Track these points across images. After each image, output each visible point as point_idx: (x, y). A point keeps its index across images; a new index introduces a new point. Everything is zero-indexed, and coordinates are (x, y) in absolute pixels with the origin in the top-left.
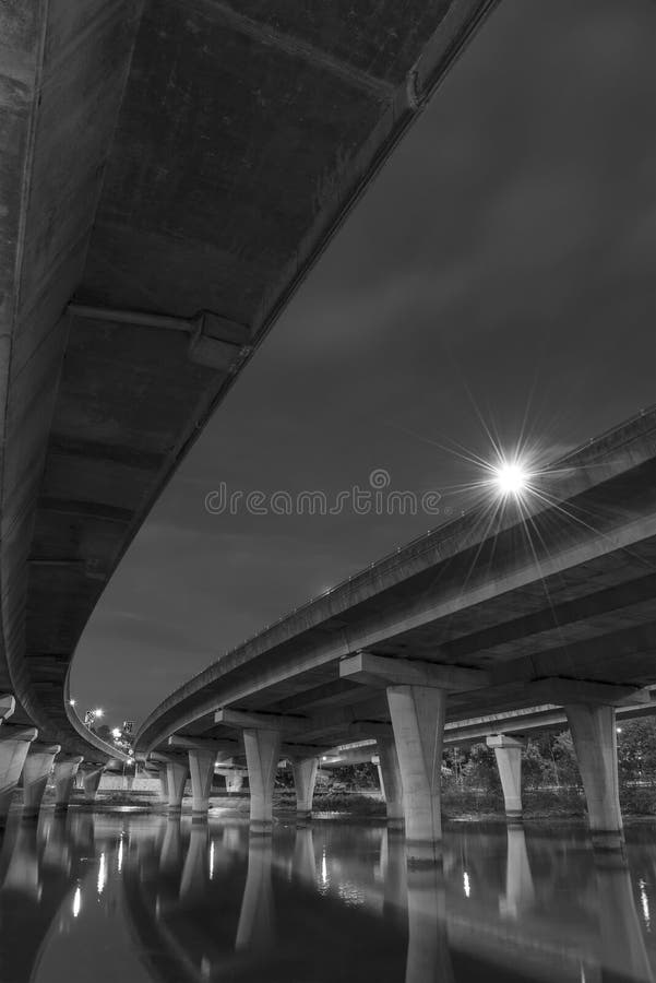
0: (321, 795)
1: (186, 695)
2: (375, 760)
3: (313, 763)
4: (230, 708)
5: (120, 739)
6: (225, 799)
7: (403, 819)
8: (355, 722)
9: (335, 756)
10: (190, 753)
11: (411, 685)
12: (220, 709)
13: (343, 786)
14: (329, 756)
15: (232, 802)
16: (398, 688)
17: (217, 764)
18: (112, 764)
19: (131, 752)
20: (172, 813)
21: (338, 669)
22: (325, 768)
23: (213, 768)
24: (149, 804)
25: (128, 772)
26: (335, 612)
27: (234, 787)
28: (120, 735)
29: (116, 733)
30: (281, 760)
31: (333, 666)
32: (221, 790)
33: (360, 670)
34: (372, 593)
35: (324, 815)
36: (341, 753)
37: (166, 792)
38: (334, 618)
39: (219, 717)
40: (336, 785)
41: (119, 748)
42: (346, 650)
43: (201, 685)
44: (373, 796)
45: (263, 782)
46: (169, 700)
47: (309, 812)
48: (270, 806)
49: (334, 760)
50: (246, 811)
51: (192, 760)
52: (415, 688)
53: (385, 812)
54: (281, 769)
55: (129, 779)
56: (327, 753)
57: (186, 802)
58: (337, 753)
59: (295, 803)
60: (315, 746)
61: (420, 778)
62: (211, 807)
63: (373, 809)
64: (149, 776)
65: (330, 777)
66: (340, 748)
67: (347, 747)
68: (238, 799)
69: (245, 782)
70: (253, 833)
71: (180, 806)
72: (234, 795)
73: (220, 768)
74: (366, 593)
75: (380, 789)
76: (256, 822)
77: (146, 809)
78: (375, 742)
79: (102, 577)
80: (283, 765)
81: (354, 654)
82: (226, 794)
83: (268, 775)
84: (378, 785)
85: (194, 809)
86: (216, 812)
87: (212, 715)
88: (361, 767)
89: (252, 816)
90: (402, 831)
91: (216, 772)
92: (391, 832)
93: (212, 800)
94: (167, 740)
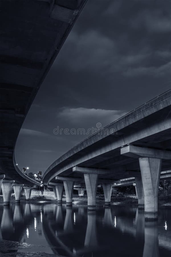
0: (114, 197)
1: (61, 161)
2: (134, 184)
3: (111, 185)
4: (79, 166)
5: (37, 177)
6: (78, 198)
7: (144, 205)
8: (127, 171)
9: (119, 183)
10: (64, 182)
11: (149, 157)
12: (75, 166)
13: (122, 194)
14: (117, 183)
15: (81, 199)
16: (144, 158)
17: (75, 186)
18: (35, 187)
19: (42, 182)
20: (59, 203)
21: (120, 152)
22: (115, 187)
23: (73, 187)
24: (50, 200)
25: (41, 189)
26: (119, 129)
27: (81, 194)
28: (37, 176)
29: (35, 175)
30: (99, 185)
31: (118, 150)
32: (76, 195)
33: (129, 152)
34: (134, 121)
35: (115, 204)
36: (122, 182)
37: (56, 196)
38: (118, 131)
39: (74, 169)
40: (119, 193)
41: (37, 181)
42: (124, 144)
43: (67, 157)
44: (133, 197)
45: (92, 192)
46: (55, 163)
47: (110, 202)
48: (95, 201)
49: (119, 185)
50: (86, 202)
51: (65, 185)
52: (150, 159)
53: (137, 202)
54: (98, 187)
55: (42, 191)
56: (116, 182)
57: (63, 199)
58: (120, 182)
59: (104, 199)
60: (111, 180)
61: (150, 191)
62: (73, 201)
63: (133, 201)
64: (49, 190)
65: (117, 190)
66: (121, 180)
67: (124, 180)
68: (83, 198)
69: (85, 193)
70: (89, 210)
71: (61, 201)
72: (82, 197)
73: (76, 187)
74: (132, 121)
75: (136, 195)
76: (90, 206)
77: (50, 202)
78: (134, 178)
79: (22, 116)
80: (100, 186)
81: (126, 146)
82: (79, 197)
83: (94, 190)
84: (135, 193)
85: (67, 202)
86: (75, 203)
87: (72, 168)
88: (129, 187)
89: (89, 204)
90: (143, 209)
91: (74, 189)
92: (139, 209)
93: (74, 199)
94: (55, 177)
